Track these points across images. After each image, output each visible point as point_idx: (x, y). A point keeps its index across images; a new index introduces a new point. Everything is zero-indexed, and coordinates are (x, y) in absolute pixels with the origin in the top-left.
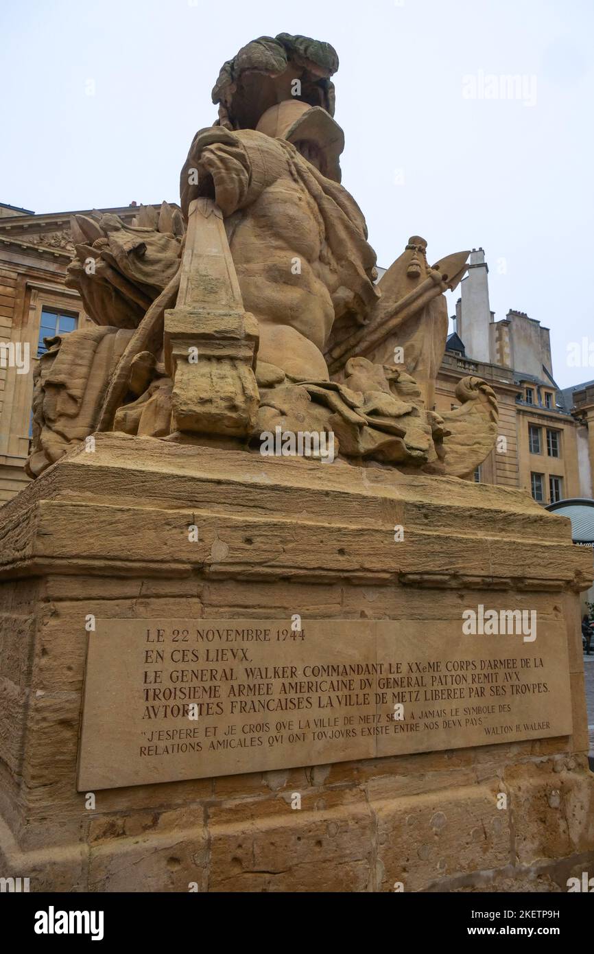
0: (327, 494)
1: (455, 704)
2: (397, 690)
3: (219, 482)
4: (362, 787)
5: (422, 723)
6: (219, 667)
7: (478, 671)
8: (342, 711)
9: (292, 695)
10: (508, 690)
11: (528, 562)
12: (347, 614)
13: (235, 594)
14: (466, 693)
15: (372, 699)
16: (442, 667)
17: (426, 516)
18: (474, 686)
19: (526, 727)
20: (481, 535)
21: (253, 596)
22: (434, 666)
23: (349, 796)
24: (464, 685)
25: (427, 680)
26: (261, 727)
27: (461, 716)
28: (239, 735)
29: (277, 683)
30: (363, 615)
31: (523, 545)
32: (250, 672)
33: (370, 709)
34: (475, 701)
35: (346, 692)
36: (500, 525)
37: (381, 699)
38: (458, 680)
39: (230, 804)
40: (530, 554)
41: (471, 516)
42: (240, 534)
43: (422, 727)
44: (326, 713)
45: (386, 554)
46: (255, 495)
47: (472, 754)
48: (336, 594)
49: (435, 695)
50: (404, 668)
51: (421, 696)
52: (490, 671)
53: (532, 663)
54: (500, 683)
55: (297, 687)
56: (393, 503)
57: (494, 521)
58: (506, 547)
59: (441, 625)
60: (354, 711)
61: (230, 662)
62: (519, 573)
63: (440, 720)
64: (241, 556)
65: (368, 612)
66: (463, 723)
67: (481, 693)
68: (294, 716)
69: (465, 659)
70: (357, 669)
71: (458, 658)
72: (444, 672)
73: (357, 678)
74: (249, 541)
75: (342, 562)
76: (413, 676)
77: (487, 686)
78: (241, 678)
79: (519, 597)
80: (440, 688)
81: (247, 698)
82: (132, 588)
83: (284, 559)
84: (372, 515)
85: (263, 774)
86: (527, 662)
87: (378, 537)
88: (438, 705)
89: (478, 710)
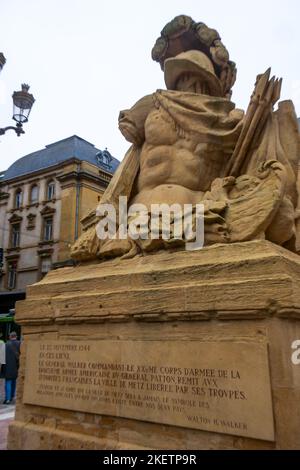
0: (105, 278)
1: (166, 395)
2: (131, 381)
3: (66, 283)
4: (117, 432)
5: (144, 402)
6: (60, 361)
7: (183, 375)
8: (104, 388)
9: (84, 376)
10: (207, 392)
11: (218, 298)
12: (111, 338)
13: (67, 330)
14: (174, 389)
15: (118, 384)
16: (158, 369)
17: (155, 279)
18: (180, 385)
19: (223, 423)
20: (192, 284)
21: (74, 330)
22: (153, 369)
23: (110, 434)
24: (172, 383)
25: (149, 377)
26: (72, 389)
27: (170, 403)
28: (65, 392)
29: (79, 370)
30: (118, 338)
31: (214, 286)
32: (69, 364)
33: (117, 389)
34: (180, 395)
35: (106, 378)
36: (208, 275)
37: (123, 385)
38: (168, 379)
39: (64, 422)
40: (221, 292)
41: (185, 273)
42: (64, 304)
43: (145, 405)
44: (96, 387)
45: (121, 305)
46: (78, 285)
47: (183, 432)
48: (106, 327)
49: (153, 387)
50: (135, 369)
51: (145, 387)
52: (192, 376)
53: (229, 374)
54: (200, 385)
55: (86, 373)
56: (136, 275)
57: (204, 272)
58: (199, 290)
59: (158, 344)
60: (109, 388)
61: (64, 359)
62: (210, 307)
63: (156, 404)
64: (64, 313)
65: (121, 337)
66: (171, 408)
67: (185, 390)
68: (84, 387)
69: (173, 367)
70: (112, 367)
71: (169, 366)
72: (159, 373)
73: (112, 372)
74: (67, 307)
75: (101, 312)
76: (141, 373)
77: (190, 387)
78: (67, 367)
79: (221, 324)
80: (156, 383)
81: (69, 375)
82: (39, 329)
83: (79, 313)
84: (125, 285)
85: (75, 412)
86: (224, 373)
87: (118, 296)
88: (154, 394)
89: (183, 402)
